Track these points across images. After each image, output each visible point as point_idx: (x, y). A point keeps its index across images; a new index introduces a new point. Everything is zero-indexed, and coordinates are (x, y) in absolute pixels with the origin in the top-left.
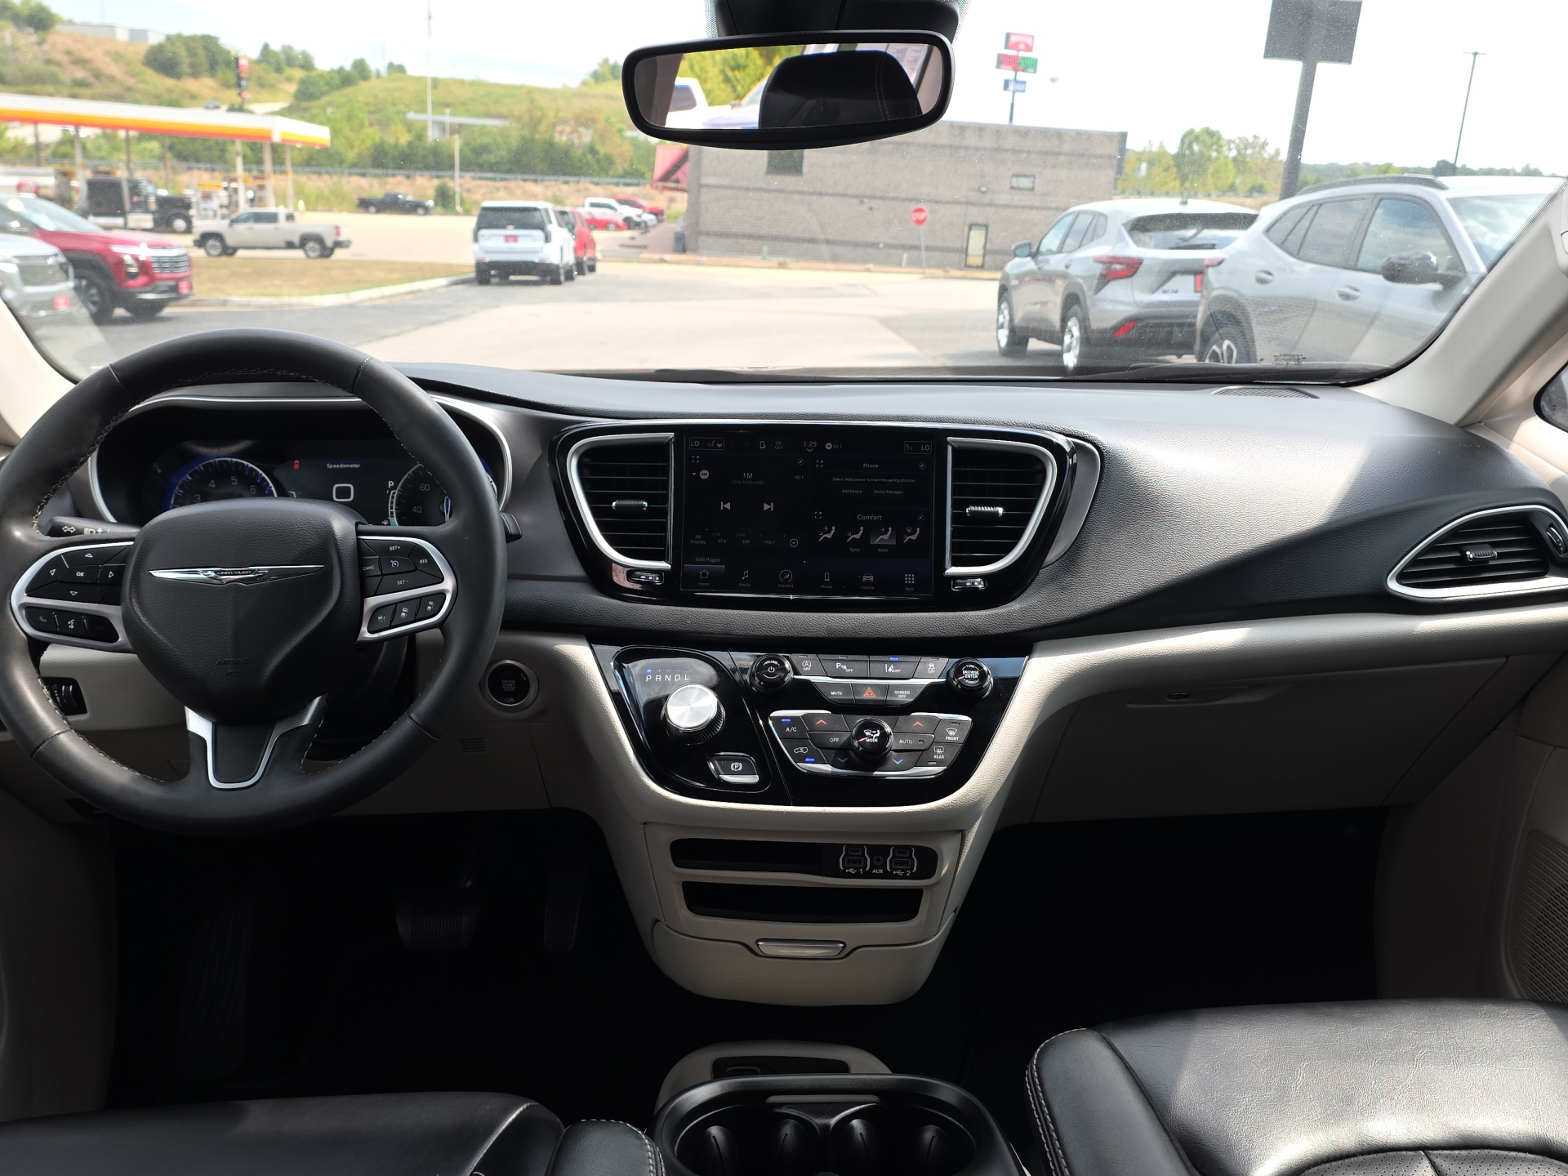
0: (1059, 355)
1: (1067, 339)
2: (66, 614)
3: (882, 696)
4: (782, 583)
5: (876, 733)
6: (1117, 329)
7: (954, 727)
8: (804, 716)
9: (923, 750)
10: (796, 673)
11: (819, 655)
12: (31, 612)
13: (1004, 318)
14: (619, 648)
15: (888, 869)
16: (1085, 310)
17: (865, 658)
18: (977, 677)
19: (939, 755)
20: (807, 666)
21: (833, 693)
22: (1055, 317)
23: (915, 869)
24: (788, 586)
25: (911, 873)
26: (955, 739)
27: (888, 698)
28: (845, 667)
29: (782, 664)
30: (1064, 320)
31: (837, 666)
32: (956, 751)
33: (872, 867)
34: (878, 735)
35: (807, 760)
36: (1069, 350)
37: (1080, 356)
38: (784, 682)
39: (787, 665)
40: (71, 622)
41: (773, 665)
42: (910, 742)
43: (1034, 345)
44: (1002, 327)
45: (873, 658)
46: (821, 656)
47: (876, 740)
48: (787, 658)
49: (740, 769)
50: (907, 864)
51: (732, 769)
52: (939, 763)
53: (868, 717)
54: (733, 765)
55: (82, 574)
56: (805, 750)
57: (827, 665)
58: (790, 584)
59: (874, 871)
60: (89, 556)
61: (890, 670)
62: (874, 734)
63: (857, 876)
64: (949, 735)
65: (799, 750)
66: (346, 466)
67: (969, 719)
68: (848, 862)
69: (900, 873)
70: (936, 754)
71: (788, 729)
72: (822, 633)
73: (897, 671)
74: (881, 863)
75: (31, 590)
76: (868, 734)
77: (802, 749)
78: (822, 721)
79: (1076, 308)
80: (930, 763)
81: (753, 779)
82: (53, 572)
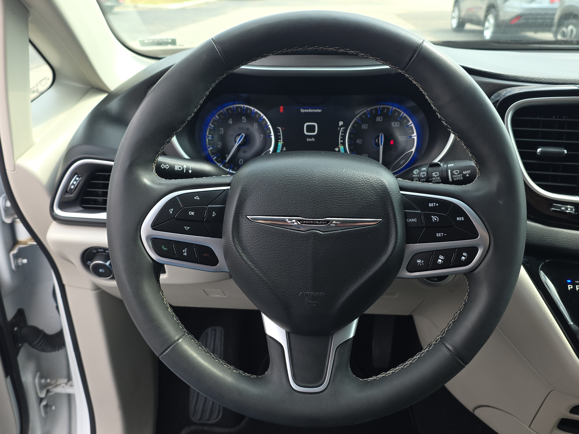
0: (482, 32)
1: (487, 24)
2: (181, 245)
6: (512, 19)
12: (156, 243)
13: (456, 14)
16: (497, 11)
22: (481, 14)
30: (486, 16)
36: (487, 28)
37: (494, 32)
40: (185, 250)
43: (468, 26)
44: (453, 18)
55: (193, 213)
60: (197, 198)
66: (314, 111)
75: (155, 226)
79: (493, 10)
82: (171, 211)
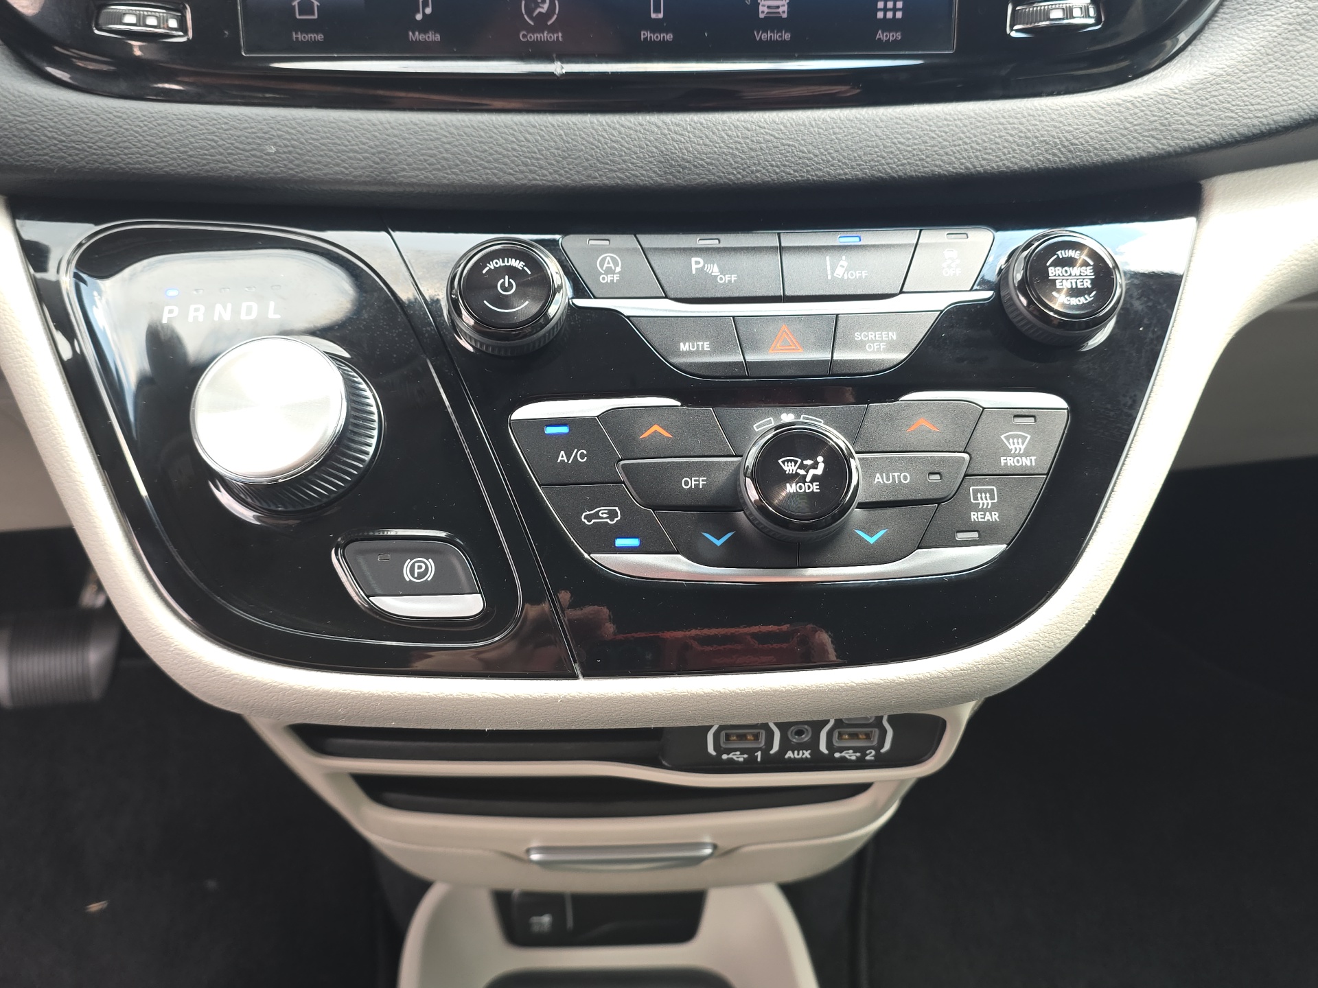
3: (819, 346)
4: (532, 30)
5: (815, 466)
7: (1020, 428)
8: (605, 416)
9: (938, 501)
10: (580, 290)
11: (641, 237)
14: (90, 228)
15: (823, 748)
17: (767, 239)
18: (1088, 284)
19: (984, 510)
20: (609, 271)
21: (684, 347)
23: (887, 746)
24: (545, 36)
25: (878, 755)
26: (1026, 461)
27: (838, 356)
28: (714, 270)
29: (537, 266)
31: (694, 267)
32: (1030, 495)
33: (785, 745)
34: (819, 471)
35: (620, 542)
38: (548, 320)
39: (553, 267)
41: (512, 272)
42: (903, 478)
45: (791, 239)
46: (649, 240)
47: (815, 487)
48: (552, 246)
49: (430, 576)
50: (868, 736)
51: (407, 576)
52: (986, 535)
53: (787, 417)
54: (408, 564)
56: (612, 515)
57: (668, 266)
58: (552, 29)
59: (789, 754)
61: (839, 272)
62: (807, 468)
63: (750, 767)
64: (1007, 453)
65: (596, 516)
67: (1057, 402)
68: (728, 737)
69: (851, 755)
70: (976, 508)
71: (562, 457)
72: (645, 173)
73: (857, 274)
74: (806, 738)
76: (789, 468)
77: (603, 511)
78: (656, 428)
80: (960, 536)
81: (470, 605)
